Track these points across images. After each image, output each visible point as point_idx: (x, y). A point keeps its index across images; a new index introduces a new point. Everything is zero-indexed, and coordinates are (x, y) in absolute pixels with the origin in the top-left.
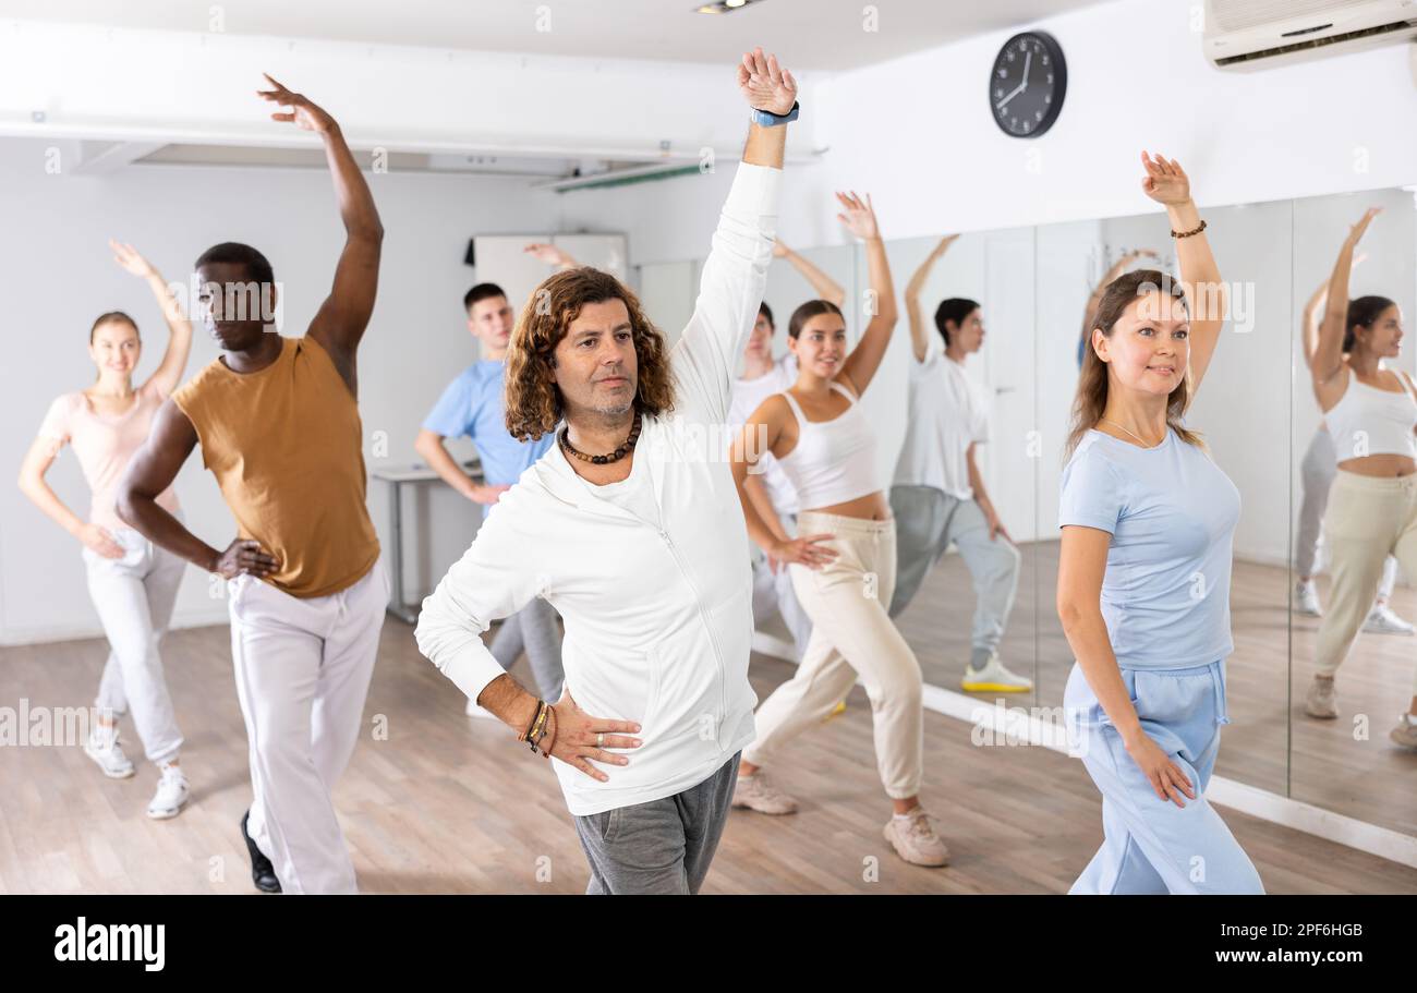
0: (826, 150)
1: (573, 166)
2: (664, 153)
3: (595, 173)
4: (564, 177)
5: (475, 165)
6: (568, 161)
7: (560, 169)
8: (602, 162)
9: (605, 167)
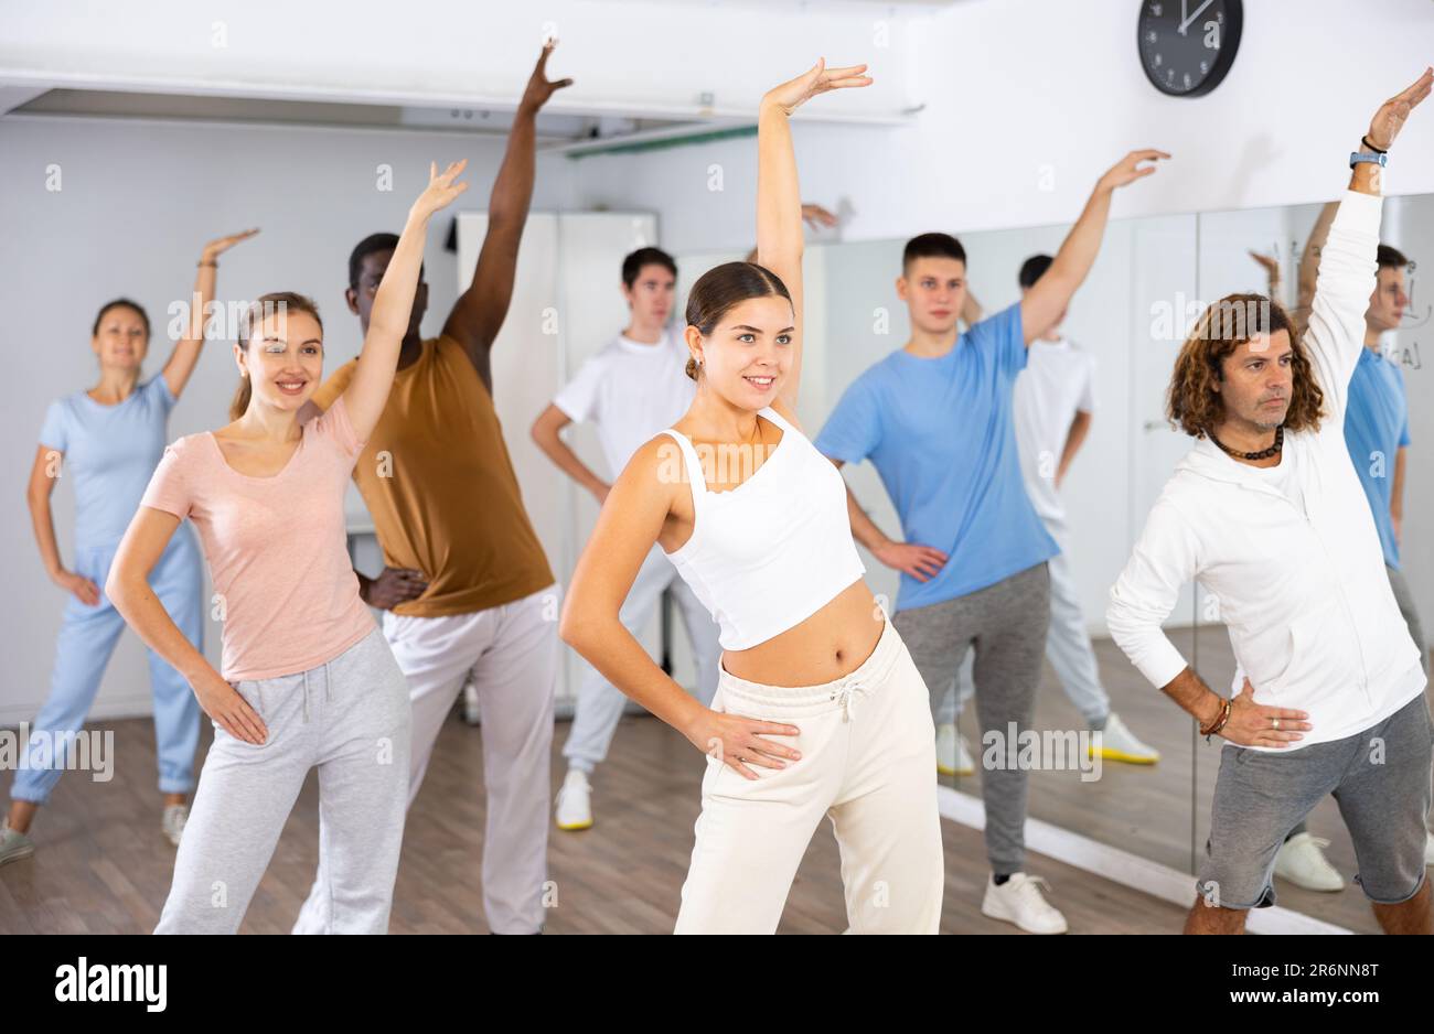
0: (922, 107)
1: (591, 124)
2: (707, 109)
3: (618, 133)
4: (577, 138)
5: (461, 121)
6: (583, 118)
7: (575, 128)
8: (627, 120)
9: (631, 126)
